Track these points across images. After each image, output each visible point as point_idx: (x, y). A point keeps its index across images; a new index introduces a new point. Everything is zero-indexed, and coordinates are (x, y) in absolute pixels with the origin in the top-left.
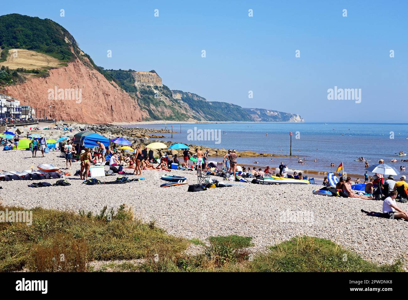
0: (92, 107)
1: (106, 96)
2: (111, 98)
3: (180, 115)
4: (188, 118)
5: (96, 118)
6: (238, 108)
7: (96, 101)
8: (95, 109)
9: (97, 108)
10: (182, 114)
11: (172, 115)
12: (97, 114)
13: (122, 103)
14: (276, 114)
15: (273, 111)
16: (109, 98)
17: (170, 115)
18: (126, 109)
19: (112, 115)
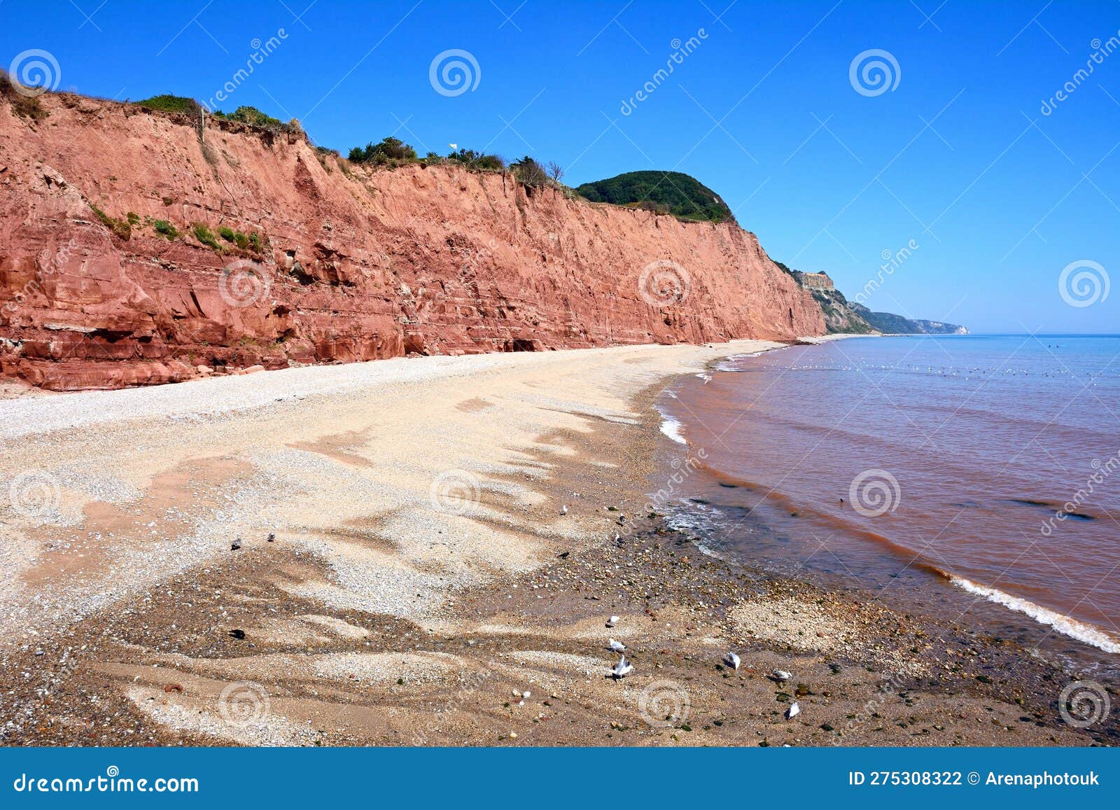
0: (763, 309)
1: (781, 293)
2: (788, 298)
3: (860, 326)
4: (870, 330)
5: (772, 328)
6: (903, 320)
7: (771, 297)
8: (769, 312)
9: (772, 310)
10: (862, 326)
11: (850, 326)
12: (773, 321)
13: (803, 306)
14: (940, 325)
15: (937, 323)
16: (786, 297)
17: (848, 326)
18: (807, 317)
19: (792, 326)
